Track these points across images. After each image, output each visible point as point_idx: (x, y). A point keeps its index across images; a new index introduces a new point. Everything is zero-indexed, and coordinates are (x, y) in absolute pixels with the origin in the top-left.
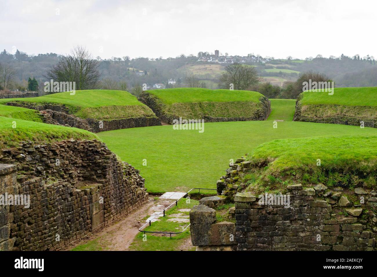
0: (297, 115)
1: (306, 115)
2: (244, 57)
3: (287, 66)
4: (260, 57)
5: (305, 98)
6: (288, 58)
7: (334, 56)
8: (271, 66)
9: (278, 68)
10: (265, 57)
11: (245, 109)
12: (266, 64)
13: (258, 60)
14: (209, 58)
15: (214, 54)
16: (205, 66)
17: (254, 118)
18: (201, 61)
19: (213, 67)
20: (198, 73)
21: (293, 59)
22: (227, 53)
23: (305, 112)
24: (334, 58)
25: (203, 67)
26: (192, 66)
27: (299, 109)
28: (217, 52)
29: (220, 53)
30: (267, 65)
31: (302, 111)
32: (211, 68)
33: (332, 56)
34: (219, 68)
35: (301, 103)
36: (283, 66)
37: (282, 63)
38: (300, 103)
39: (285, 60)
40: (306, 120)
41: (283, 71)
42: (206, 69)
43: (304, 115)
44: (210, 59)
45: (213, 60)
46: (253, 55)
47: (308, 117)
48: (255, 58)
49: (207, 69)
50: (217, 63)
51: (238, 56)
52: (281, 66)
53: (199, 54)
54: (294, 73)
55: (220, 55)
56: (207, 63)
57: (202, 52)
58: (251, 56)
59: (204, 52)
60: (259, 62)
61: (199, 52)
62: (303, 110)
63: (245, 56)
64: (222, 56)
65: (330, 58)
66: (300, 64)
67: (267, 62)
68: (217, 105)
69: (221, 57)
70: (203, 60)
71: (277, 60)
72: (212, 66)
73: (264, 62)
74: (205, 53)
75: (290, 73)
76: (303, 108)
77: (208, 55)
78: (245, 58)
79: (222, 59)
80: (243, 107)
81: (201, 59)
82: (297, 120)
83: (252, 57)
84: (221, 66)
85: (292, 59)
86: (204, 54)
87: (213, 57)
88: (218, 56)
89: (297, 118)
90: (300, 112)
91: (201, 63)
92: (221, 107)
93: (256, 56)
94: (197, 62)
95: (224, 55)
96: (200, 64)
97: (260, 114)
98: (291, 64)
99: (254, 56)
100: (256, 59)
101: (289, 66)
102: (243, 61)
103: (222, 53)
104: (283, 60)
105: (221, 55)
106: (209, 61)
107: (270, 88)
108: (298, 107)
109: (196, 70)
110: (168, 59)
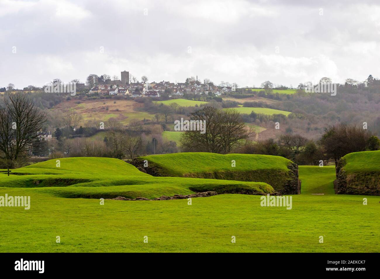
0: (341, 186)
1: (354, 187)
2: (180, 84)
3: (264, 101)
4: (211, 84)
5: (349, 163)
6: (265, 84)
7: (354, 79)
8: (234, 102)
9: (247, 105)
10: (220, 83)
11: (271, 179)
12: (223, 98)
13: (207, 90)
14: (111, 87)
15: (120, 78)
16: (104, 104)
17: (285, 192)
18: (97, 94)
19: (121, 105)
20: (93, 119)
21: (274, 87)
22: (144, 77)
23: (352, 182)
24: (355, 84)
25: (99, 104)
26: (79, 103)
27: (343, 179)
28: (125, 75)
29: (132, 77)
30: (225, 99)
31: (347, 181)
32: (118, 108)
33: (351, 81)
34: (132, 107)
35: (345, 171)
36: (257, 101)
37: (253, 96)
38: (343, 171)
39: (259, 90)
40: (354, 192)
41: (257, 111)
42: (107, 109)
43: (351, 186)
44: (114, 90)
45: (119, 90)
46: (196, 79)
47: (356, 189)
48: (200, 86)
49: (110, 109)
50: (128, 98)
51: (167, 83)
52: (252, 101)
53: (90, 78)
54: (279, 115)
55: (131, 81)
56: (108, 97)
57: (96, 76)
58: (193, 83)
59: (99, 76)
60: (209, 93)
61: (88, 76)
62: (349, 179)
63: (180, 82)
64: (136, 82)
65: (346, 83)
66: (288, 97)
67: (225, 95)
68: (236, 175)
69: (135, 84)
70: (99, 91)
71: (243, 90)
72: (119, 102)
73: (218, 94)
74: (102, 77)
75: (271, 114)
76: (349, 178)
77: (108, 81)
78: (182, 87)
79: (138, 88)
80: (268, 177)
81: (96, 89)
82: (342, 193)
83: (196, 85)
84: (135, 102)
85: (271, 86)
86: (100, 80)
87: (118, 86)
88: (127, 83)
89: (341, 191)
90: (345, 182)
91: (95, 97)
92: (241, 177)
93: (203, 83)
94: (88, 96)
95: (140, 82)
96: (94, 99)
97: (292, 186)
98: (271, 97)
99: (198, 83)
100: (202, 89)
101: (269, 102)
102: (178, 92)
103: (136, 77)
104: (254, 88)
105: (133, 82)
106: (112, 93)
107: (274, 148)
108: (342, 176)
109: (88, 111)
110: (25, 89)
